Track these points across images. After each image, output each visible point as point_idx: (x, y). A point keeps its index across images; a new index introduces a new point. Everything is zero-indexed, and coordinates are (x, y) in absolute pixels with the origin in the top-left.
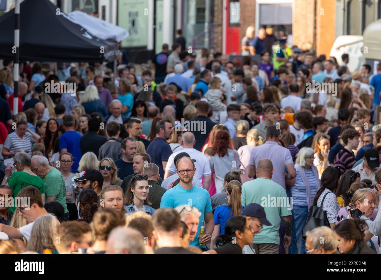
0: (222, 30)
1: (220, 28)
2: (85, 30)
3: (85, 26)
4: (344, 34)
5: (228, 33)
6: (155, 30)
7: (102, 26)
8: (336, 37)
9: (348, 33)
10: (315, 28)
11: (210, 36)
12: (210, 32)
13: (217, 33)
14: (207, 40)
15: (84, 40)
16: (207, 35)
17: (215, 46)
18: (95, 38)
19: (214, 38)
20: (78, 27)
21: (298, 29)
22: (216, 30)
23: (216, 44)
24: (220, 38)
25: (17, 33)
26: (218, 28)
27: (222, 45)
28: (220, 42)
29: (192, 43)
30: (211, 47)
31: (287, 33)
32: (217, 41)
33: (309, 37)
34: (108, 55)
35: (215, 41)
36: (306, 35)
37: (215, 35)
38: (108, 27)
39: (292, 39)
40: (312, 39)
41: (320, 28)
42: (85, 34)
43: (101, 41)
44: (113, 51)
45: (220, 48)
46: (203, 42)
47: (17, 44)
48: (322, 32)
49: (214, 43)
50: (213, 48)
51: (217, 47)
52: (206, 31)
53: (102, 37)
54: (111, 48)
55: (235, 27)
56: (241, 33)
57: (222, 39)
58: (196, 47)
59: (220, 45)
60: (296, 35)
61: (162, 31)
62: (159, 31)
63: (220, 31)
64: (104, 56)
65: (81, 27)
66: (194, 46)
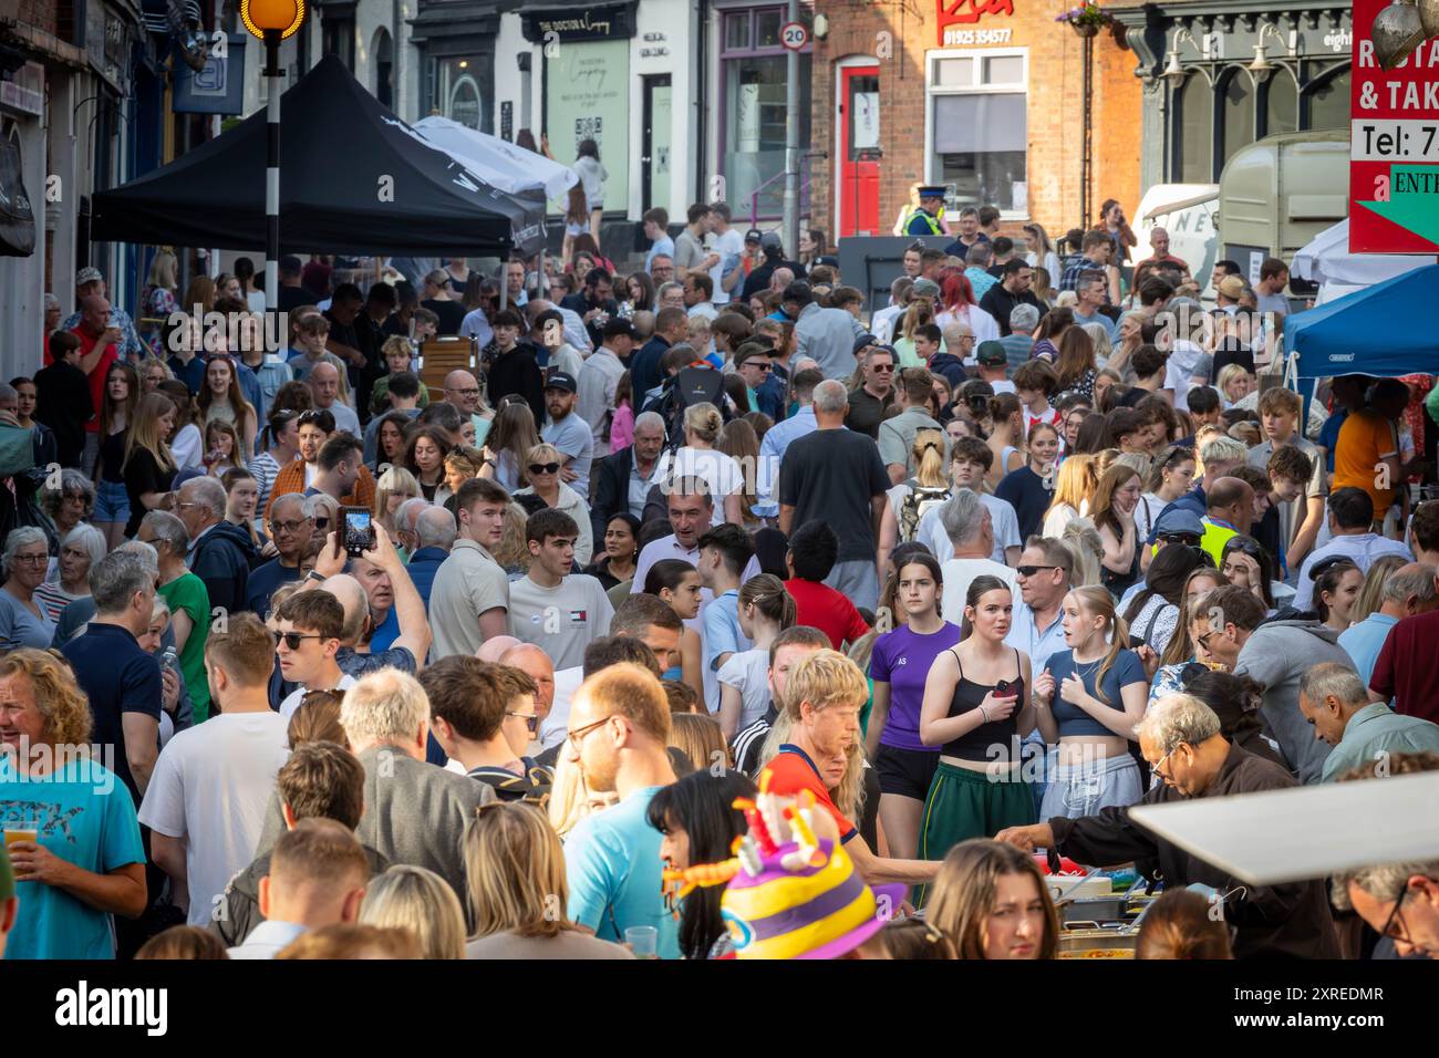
0: (832, 169)
1: (826, 162)
2: (459, 168)
3: (457, 157)
4: (1165, 181)
5: (846, 177)
6: (647, 168)
7: (506, 156)
8: (1145, 187)
9: (1178, 177)
10: (1087, 161)
11: (797, 185)
12: (797, 174)
13: (817, 175)
14: (789, 194)
15: (456, 196)
16: (790, 182)
17: (812, 212)
18: (486, 189)
19: (809, 192)
20: (442, 158)
21: (1041, 166)
22: (814, 168)
23: (816, 206)
24: (826, 190)
25: (274, 176)
26: (821, 162)
27: (832, 208)
28: (826, 201)
29: (751, 203)
30: (803, 213)
31: (1009, 175)
32: (818, 198)
33: (1069, 188)
34: (522, 236)
35: (813, 197)
36: (1063, 181)
37: (812, 182)
38: (520, 160)
39: (1025, 191)
40: (1078, 191)
41: (1101, 161)
42: (459, 179)
43: (504, 198)
44: (537, 226)
45: (826, 217)
46: (780, 201)
47: (273, 208)
48: (1106, 173)
49: (809, 205)
50: (808, 217)
51: (819, 213)
52: (788, 171)
53: (507, 188)
54: (530, 218)
55: (868, 160)
56: (885, 176)
57: (832, 194)
58: (759, 216)
59: (826, 209)
60: (1035, 181)
61: (667, 170)
62: (659, 171)
63: (827, 171)
64: (513, 239)
65: (449, 160)
66: (755, 211)
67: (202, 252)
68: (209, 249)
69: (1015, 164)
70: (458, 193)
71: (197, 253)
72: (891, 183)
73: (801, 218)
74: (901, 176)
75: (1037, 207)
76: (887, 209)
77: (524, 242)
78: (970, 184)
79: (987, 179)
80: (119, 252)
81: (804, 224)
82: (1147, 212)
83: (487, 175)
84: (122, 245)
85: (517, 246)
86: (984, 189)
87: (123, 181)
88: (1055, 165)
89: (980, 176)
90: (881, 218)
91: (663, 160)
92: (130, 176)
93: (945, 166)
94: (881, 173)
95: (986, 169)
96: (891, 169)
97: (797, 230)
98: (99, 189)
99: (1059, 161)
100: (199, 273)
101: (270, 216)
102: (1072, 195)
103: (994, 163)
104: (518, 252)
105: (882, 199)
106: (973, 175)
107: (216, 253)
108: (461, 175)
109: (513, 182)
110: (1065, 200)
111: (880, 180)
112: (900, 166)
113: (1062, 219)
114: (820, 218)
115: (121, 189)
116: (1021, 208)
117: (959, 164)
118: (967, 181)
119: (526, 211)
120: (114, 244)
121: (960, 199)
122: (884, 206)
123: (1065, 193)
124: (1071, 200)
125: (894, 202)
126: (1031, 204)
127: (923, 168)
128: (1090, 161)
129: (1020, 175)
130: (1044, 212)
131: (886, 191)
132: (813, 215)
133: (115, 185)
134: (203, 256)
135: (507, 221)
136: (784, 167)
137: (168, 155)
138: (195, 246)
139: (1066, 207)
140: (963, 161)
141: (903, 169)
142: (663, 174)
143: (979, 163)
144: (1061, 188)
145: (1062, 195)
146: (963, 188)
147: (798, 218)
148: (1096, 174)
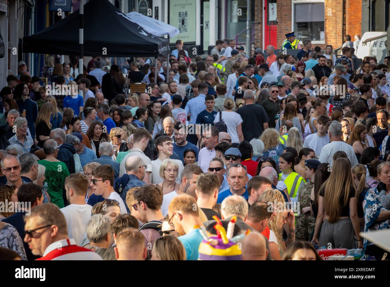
0: (262, 27)
1: (260, 25)
2: (141, 29)
3: (141, 25)
4: (369, 31)
5: (267, 30)
6: (202, 28)
7: (156, 25)
9: (374, 30)
11: (250, 33)
12: (251, 29)
13: (257, 30)
14: (248, 36)
15: (141, 38)
16: (248, 32)
17: (255, 42)
18: (150, 35)
19: (254, 35)
20: (136, 25)
21: (329, 26)
22: (256, 27)
23: (257, 40)
24: (260, 34)
25: (82, 31)
26: (258, 25)
27: (262, 41)
28: (260, 38)
29: (235, 39)
30: (252, 42)
31: (319, 29)
32: (257, 37)
33: (339, 33)
34: (161, 50)
35: (256, 37)
36: (336, 31)
37: (255, 32)
38: (161, 25)
39: (324, 34)
40: (341, 34)
41: (348, 25)
42: (141, 32)
43: (156, 38)
44: (166, 47)
45: (260, 43)
46: (245, 38)
47: (82, 41)
48: (350, 28)
49: (254, 39)
50: (254, 43)
51: (258, 42)
52: (247, 28)
53: (157, 35)
54: (164, 44)
55: (273, 25)
56: (279, 30)
57: (262, 35)
58: (238, 43)
59: (260, 41)
60: (327, 31)
61: (208, 28)
62: (206, 29)
63: (260, 28)
64: (159, 51)
65: (138, 26)
66: (237, 42)
67: (59, 56)
68: (61, 55)
69: (321, 26)
70: (141, 36)
71: (57, 56)
72: (281, 32)
73: (252, 44)
74: (284, 30)
75: (328, 40)
76: (280, 41)
77: (163, 52)
78: (306, 32)
79: (312, 31)
80: (32, 57)
81: (253, 46)
82: (364, 41)
83: (150, 30)
84: (33, 54)
85: (160, 53)
86: (311, 34)
87: (33, 33)
88: (333, 26)
89: (309, 30)
90: (277, 43)
91: (207, 25)
92: (35, 32)
93: (298, 27)
94: (277, 29)
95: (311, 27)
96: (281, 27)
97: (250, 47)
98: (25, 36)
99: (335, 24)
100: (58, 63)
101: (80, 44)
102: (339, 36)
103: (314, 25)
104: (161, 55)
105: (278, 37)
106: (307, 29)
107: (63, 56)
108: (142, 31)
109: (159, 33)
110: (337, 37)
111: (277, 31)
112: (283, 27)
113: (336, 43)
114: (258, 44)
115: (32, 36)
116: (323, 40)
117: (302, 26)
118: (305, 31)
119: (163, 42)
120: (30, 54)
121: (303, 37)
122: (278, 40)
123: (337, 35)
124: (339, 37)
125: (282, 38)
126: (326, 38)
127: (291, 27)
128: (345, 24)
129: (323, 29)
130: (330, 41)
131: (279, 35)
132: (256, 43)
133: (30, 35)
134: (59, 57)
135: (157, 45)
136: (246, 28)
137: (48, 25)
138: (56, 54)
139: (337, 40)
140: (304, 25)
141: (285, 27)
142: (207, 30)
143: (309, 25)
144: (336, 33)
145: (336, 36)
146: (304, 34)
147: (251, 44)
148: (347, 29)
